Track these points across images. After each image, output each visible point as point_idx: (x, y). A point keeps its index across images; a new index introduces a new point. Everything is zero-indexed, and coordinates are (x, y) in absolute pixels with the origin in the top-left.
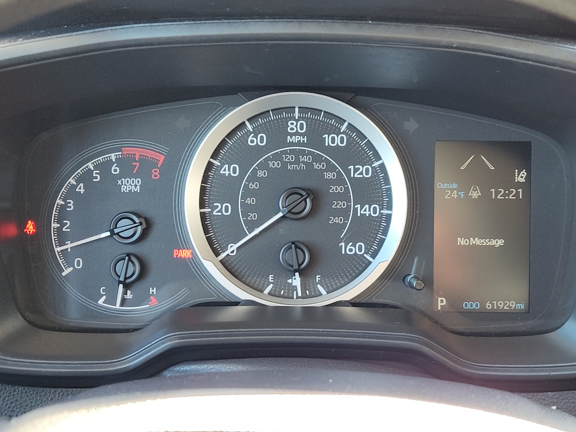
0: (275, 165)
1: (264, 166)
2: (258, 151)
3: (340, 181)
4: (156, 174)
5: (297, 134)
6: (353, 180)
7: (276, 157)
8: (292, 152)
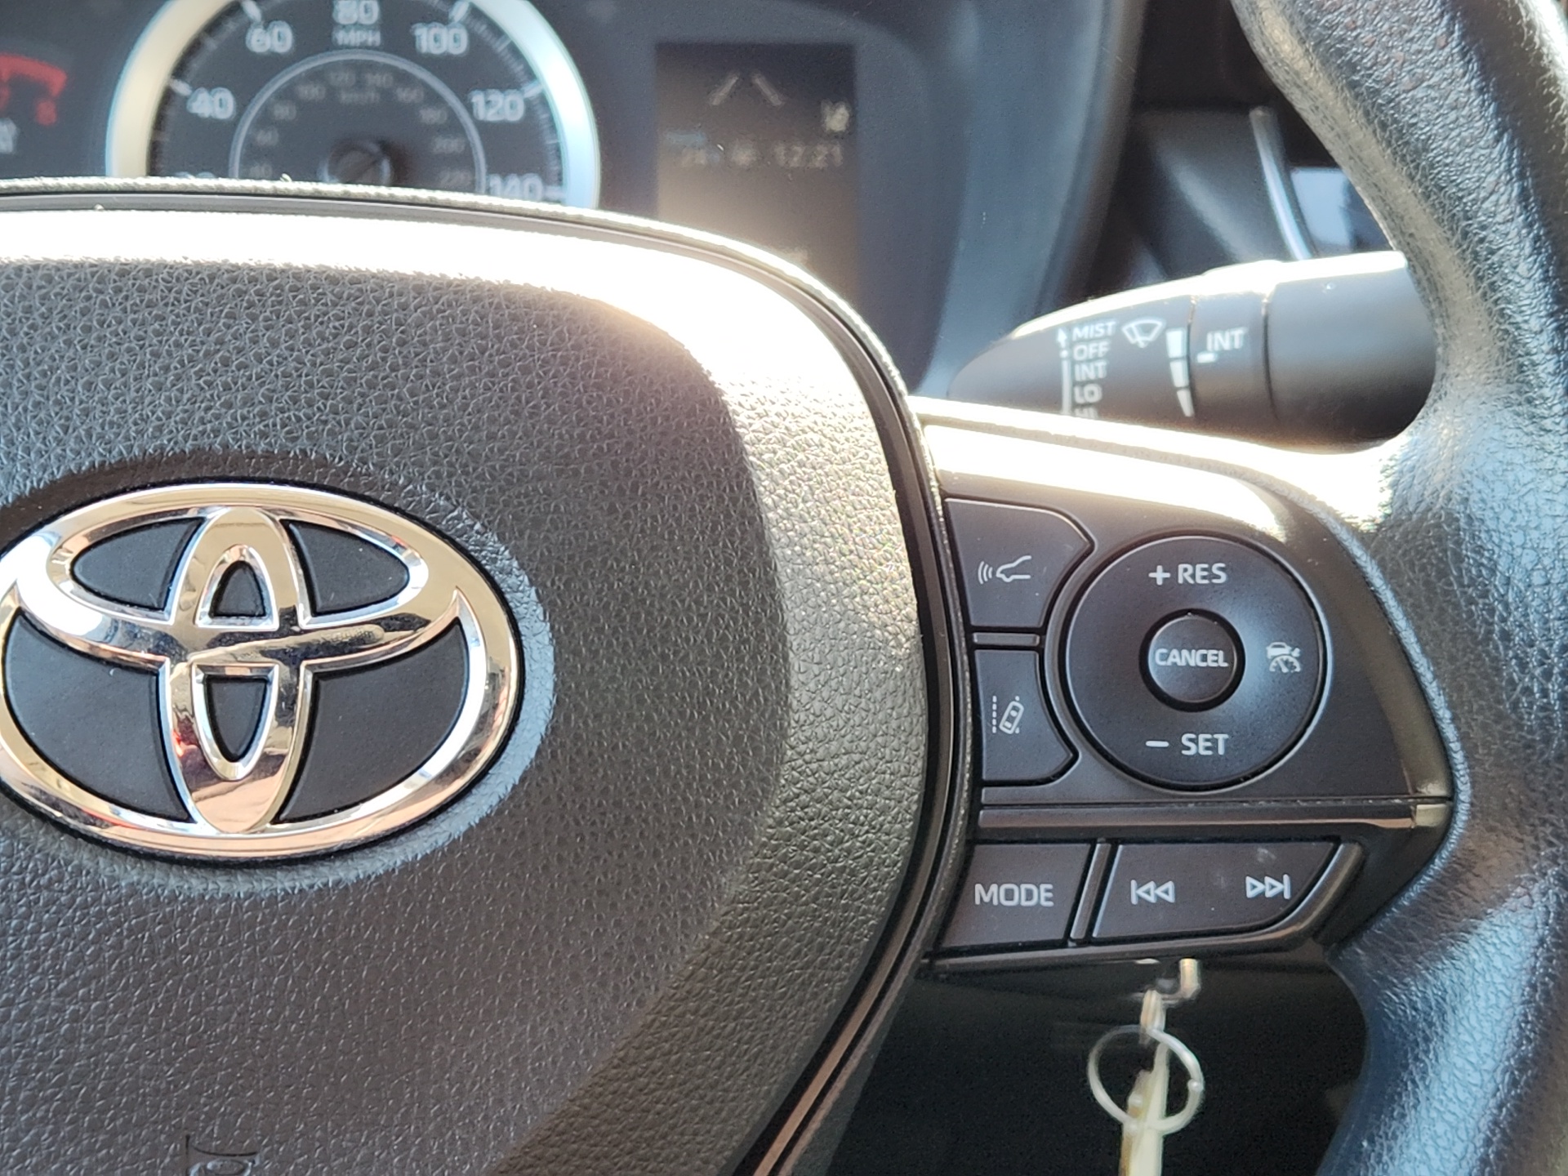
0: (311, 92)
1: (287, 94)
2: (273, 63)
3: (453, 127)
4: (46, 112)
5: (358, 26)
6: (484, 128)
7: (315, 76)
8: (349, 65)
